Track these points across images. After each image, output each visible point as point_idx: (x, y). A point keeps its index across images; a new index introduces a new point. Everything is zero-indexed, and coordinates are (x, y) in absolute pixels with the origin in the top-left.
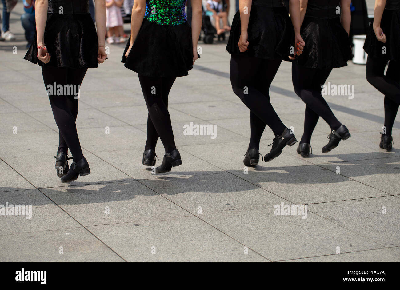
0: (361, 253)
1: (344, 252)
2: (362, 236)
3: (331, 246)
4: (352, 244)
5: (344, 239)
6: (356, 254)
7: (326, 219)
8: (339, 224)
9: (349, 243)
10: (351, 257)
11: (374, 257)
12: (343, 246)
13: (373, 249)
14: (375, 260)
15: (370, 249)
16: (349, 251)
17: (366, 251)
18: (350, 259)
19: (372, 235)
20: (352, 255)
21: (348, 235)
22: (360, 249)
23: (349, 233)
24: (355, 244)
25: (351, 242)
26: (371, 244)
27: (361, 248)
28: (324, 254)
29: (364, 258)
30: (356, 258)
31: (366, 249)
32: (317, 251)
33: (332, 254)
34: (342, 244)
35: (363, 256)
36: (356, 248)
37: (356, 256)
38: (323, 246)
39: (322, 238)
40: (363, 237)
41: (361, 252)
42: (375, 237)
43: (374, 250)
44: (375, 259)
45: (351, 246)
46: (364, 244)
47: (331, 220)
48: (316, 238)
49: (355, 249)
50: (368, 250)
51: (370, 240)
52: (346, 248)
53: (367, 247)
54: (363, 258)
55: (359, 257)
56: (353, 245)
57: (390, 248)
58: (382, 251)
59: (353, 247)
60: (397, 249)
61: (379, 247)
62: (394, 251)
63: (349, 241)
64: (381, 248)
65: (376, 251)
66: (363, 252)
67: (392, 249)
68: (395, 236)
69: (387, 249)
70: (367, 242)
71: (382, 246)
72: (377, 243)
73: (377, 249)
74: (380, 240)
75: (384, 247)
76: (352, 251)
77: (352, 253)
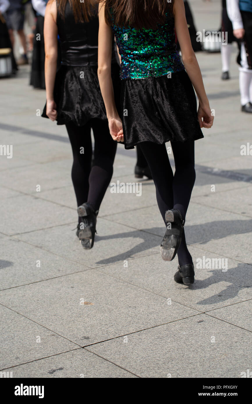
0: (68, 277)
1: (53, 277)
2: (70, 260)
3: (40, 272)
5: (53, 265)
6: (64, 277)
7: (37, 247)
8: (48, 251)
10: (59, 281)
12: (51, 271)
13: (80, 271)
14: (82, 282)
15: (77, 271)
16: (57, 276)
17: (74, 274)
18: (58, 284)
19: (80, 258)
20: (60, 280)
21: (57, 260)
22: (67, 273)
23: (58, 258)
24: (63, 268)
25: (60, 267)
26: (78, 266)
27: (69, 272)
28: (33, 281)
29: (71, 281)
30: (64, 281)
31: (73, 272)
32: (27, 279)
33: (41, 280)
34: (50, 269)
35: (70, 280)
37: (63, 280)
38: (33, 273)
39: (32, 266)
40: (70, 261)
42: (82, 259)
43: (81, 272)
44: (82, 281)
45: (59, 271)
46: (71, 268)
47: (41, 247)
48: (26, 267)
49: (63, 273)
50: (75, 273)
51: (77, 263)
52: (55, 273)
53: (74, 270)
54: (70, 281)
55: (67, 280)
56: (61, 269)
57: (96, 269)
58: (88, 272)
59: (61, 272)
60: (102, 269)
61: (86, 269)
62: (99, 271)
63: (57, 266)
64: (87, 270)
65: (83, 273)
66: (70, 275)
67: (98, 269)
68: (101, 257)
69: (93, 270)
70: (75, 265)
71: (88, 267)
72: (83, 265)
73: (83, 271)
74: (87, 262)
75: (90, 269)
76: (60, 276)
77: (60, 277)
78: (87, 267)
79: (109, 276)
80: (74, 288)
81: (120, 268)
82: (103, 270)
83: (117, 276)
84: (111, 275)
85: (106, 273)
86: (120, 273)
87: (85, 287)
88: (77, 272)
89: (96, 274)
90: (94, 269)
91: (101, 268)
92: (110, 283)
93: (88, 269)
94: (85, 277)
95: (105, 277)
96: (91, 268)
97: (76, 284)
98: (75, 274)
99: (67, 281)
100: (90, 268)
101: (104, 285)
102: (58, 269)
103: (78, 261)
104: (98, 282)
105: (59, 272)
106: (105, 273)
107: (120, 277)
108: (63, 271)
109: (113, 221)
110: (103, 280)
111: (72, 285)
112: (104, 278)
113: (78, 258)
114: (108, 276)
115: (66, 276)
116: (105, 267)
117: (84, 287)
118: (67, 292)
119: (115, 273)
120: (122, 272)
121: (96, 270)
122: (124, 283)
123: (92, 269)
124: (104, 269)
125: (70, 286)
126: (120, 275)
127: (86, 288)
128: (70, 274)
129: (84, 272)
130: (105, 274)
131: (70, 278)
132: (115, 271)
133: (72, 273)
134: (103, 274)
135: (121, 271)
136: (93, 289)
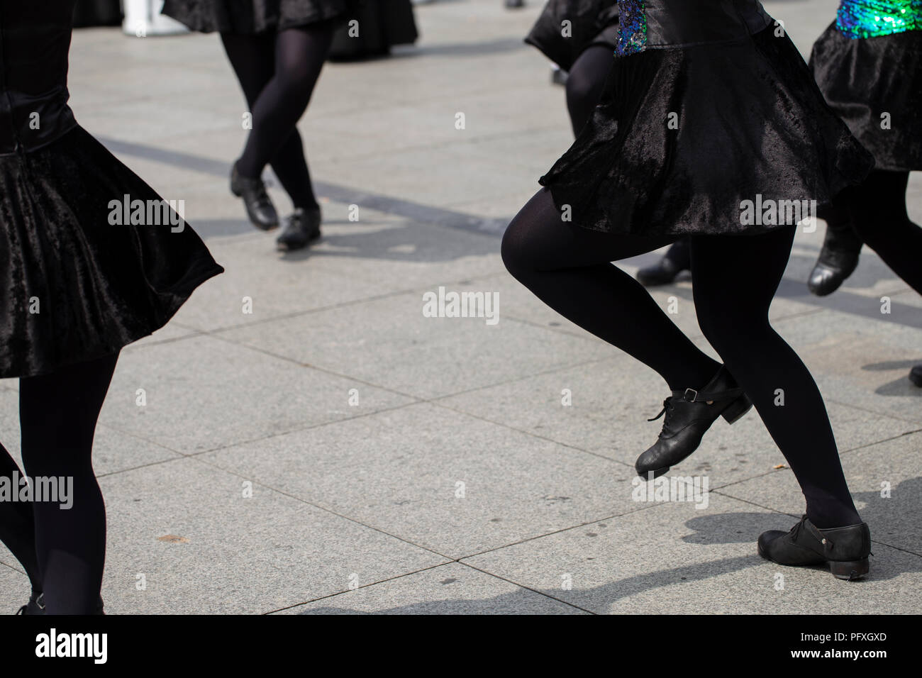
0: (127, 476)
2: (131, 436)
4: (106, 456)
6: (116, 477)
9: (100, 454)
11: (158, 480)
13: (155, 461)
14: (160, 487)
15: (149, 462)
17: (140, 469)
19: (156, 430)
20: (107, 482)
22: (125, 466)
24: (114, 455)
25: (106, 452)
26: (150, 451)
27: (128, 463)
29: (134, 485)
30: (116, 486)
31: (140, 464)
35: (130, 482)
36: (116, 463)
37: (115, 484)
40: (133, 438)
41: (128, 473)
42: (162, 434)
43: (159, 465)
44: (159, 484)
46: (134, 454)
49: (115, 466)
50: (144, 466)
51: (150, 442)
53: (141, 460)
54: (131, 486)
55: (123, 483)
56: (109, 457)
57: (194, 457)
58: (175, 464)
59: (108, 463)
60: (210, 456)
61: (170, 457)
62: (204, 462)
63: (100, 449)
64: (173, 459)
65: (163, 467)
66: (132, 471)
67: (199, 456)
68: (207, 428)
69: (188, 458)
70: (143, 446)
71: (176, 452)
72: (164, 447)
73: (164, 462)
74: (174, 439)
75: (180, 456)
76: (106, 473)
77: (106, 477)
78: (174, 453)
79: (228, 472)
80: (141, 503)
81: (253, 455)
82: (213, 458)
83: (247, 472)
84: (231, 471)
85: (219, 465)
86: (254, 467)
87: (168, 499)
88: (148, 465)
89: (195, 468)
90: (190, 456)
91: (209, 453)
92: (228, 491)
93: (175, 456)
94: (169, 476)
95: (217, 475)
96: (183, 454)
97: (146, 494)
98: (144, 468)
99: (124, 486)
100: (180, 453)
101: (214, 495)
102: (103, 456)
103: (151, 439)
104: (200, 489)
105: (103, 464)
106: (218, 467)
107: (254, 476)
108: (114, 461)
109: (237, 342)
110: (212, 482)
111: (136, 496)
112: (214, 479)
113: (152, 431)
114: (225, 473)
115: (121, 474)
116: (217, 451)
117: (166, 499)
118: (122, 511)
119: (243, 466)
120: (259, 465)
121: (196, 458)
122: (263, 490)
123: (186, 456)
124: (215, 456)
125: (132, 498)
126: (254, 472)
127: (171, 501)
128: (133, 469)
129: (164, 464)
130: (218, 470)
131: (130, 478)
132: (241, 463)
133: (137, 466)
134: (212, 470)
135: (257, 461)
136: (188, 505)
